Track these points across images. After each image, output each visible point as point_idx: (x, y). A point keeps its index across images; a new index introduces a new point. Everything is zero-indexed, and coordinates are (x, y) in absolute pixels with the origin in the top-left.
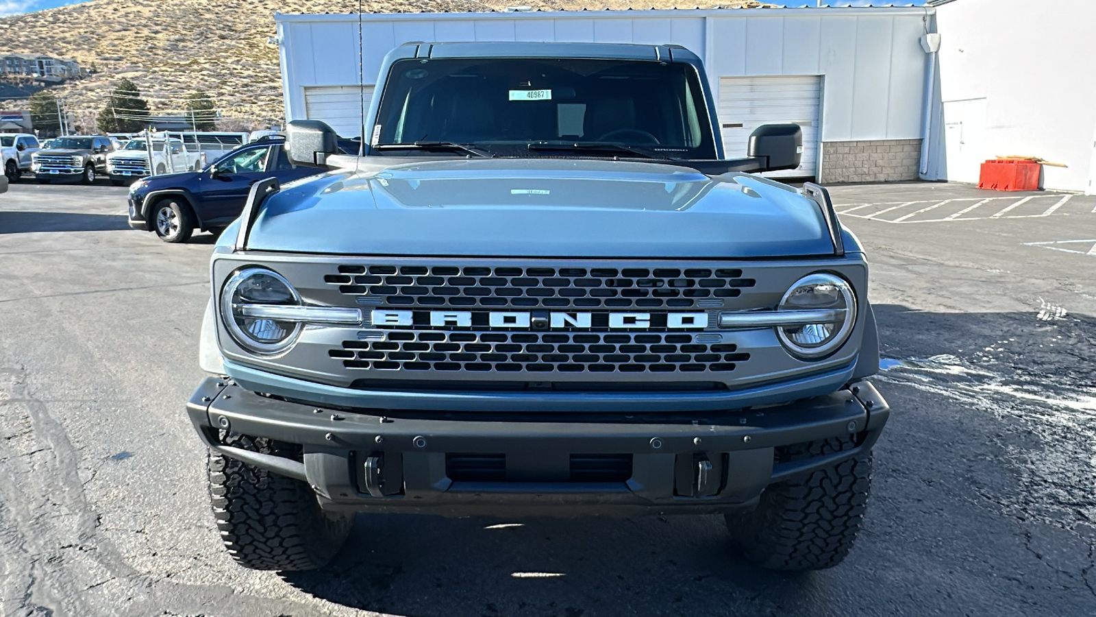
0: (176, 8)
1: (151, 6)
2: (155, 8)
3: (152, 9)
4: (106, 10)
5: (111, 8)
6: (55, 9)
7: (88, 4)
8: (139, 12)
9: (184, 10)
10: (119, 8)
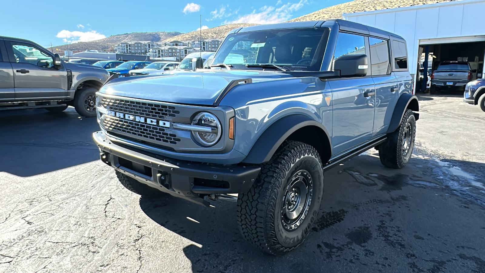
0: (338, 13)
1: (329, 14)
2: (330, 15)
3: (329, 15)
4: (312, 17)
5: (314, 16)
6: (295, 19)
7: (306, 16)
8: (324, 17)
9: (341, 14)
10: (317, 16)
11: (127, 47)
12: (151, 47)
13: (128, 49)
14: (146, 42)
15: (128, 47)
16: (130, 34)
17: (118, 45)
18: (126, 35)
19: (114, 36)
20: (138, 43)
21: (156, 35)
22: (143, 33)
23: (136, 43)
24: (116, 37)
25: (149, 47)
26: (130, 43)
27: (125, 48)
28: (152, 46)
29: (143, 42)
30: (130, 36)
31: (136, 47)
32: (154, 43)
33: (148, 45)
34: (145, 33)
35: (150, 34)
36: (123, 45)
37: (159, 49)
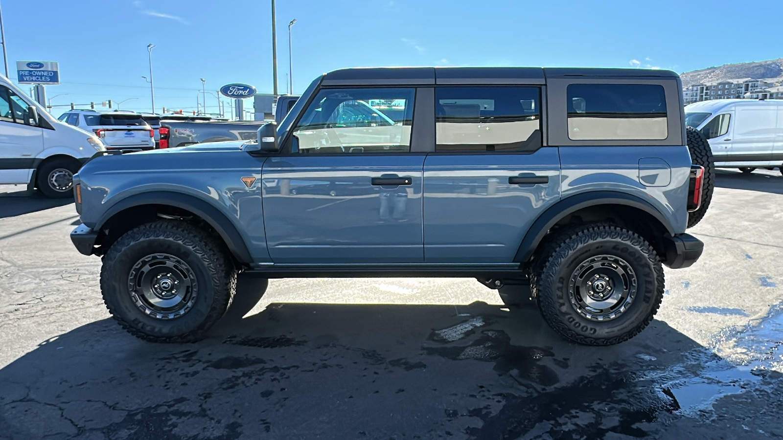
11: (702, 92)
12: (750, 88)
13: (704, 94)
14: (741, 81)
15: (705, 91)
16: (720, 67)
17: (687, 89)
18: (710, 71)
19: (688, 73)
20: (724, 84)
21: (773, 66)
22: (746, 64)
23: (720, 84)
24: (691, 74)
25: (747, 90)
26: (708, 84)
27: (698, 94)
28: (754, 86)
29: (735, 81)
30: (718, 72)
31: (720, 90)
32: (758, 81)
33: (744, 86)
34: (749, 64)
35: (761, 65)
36: (695, 88)
37: (766, 92)
